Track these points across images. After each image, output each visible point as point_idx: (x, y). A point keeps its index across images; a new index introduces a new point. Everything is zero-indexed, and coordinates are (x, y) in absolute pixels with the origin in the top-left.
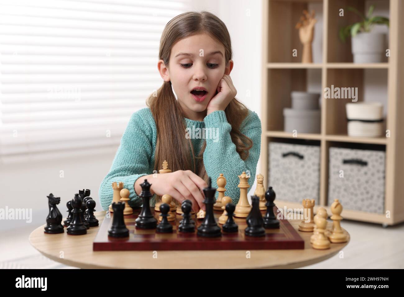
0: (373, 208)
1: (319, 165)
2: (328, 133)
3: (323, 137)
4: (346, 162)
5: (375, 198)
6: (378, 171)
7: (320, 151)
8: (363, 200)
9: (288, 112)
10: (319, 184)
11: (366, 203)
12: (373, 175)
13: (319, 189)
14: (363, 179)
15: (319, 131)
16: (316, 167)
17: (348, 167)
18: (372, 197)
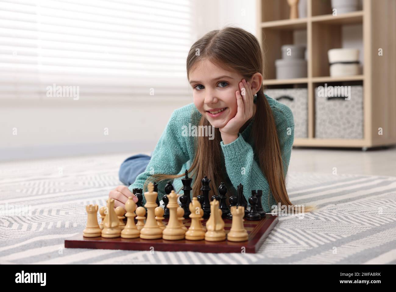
0: (354, 135)
1: (307, 104)
2: (314, 76)
3: (310, 80)
4: (330, 99)
5: (355, 126)
6: (357, 103)
7: (307, 93)
8: (345, 129)
9: (279, 64)
10: (307, 121)
11: (348, 131)
12: (353, 106)
13: (307, 125)
14: (345, 111)
15: (305, 75)
16: (304, 106)
17: (331, 103)
18: (353, 126)
